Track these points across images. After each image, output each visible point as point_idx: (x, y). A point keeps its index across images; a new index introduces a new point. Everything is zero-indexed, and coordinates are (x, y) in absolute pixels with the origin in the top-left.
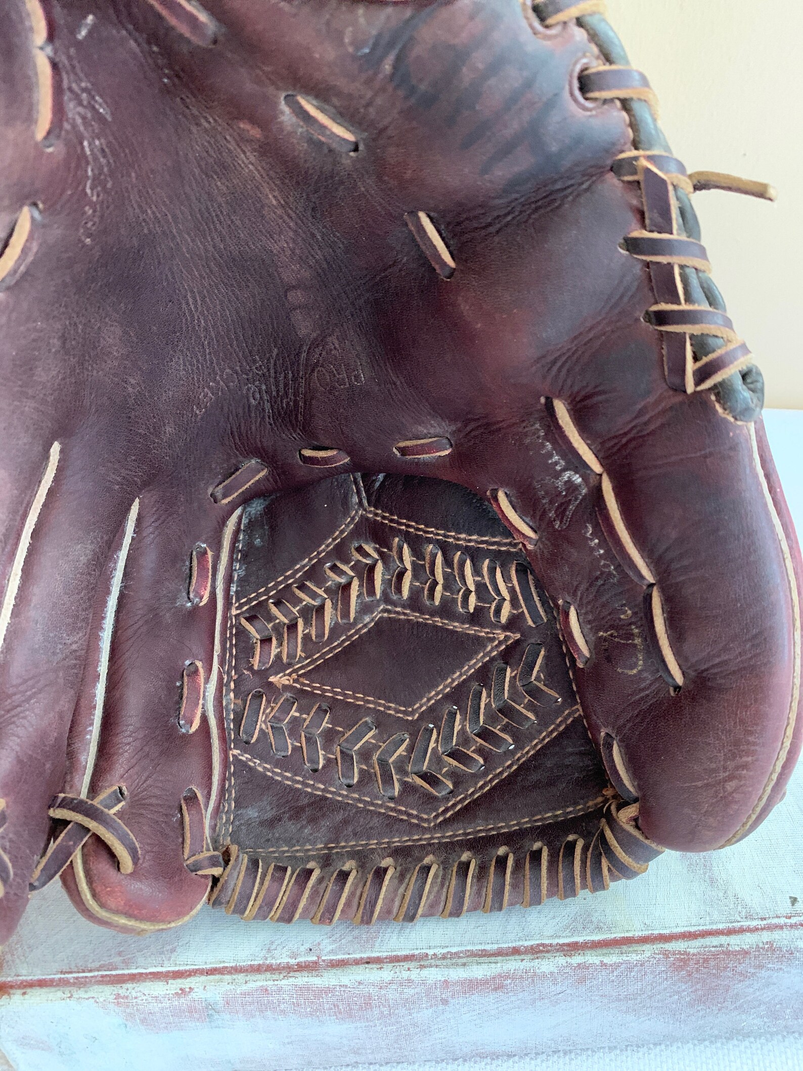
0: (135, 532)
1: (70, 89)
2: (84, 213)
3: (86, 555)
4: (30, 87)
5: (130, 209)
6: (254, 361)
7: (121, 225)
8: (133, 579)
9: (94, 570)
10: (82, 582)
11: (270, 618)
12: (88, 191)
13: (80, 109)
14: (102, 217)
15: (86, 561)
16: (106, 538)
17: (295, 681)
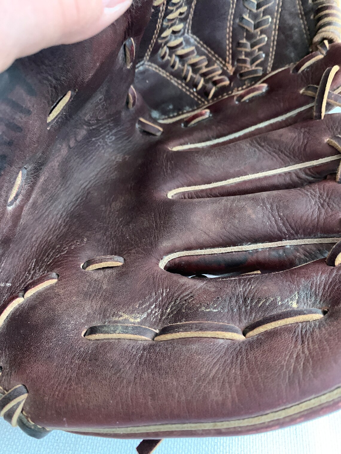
0: (187, 144)
1: (32, 278)
2: (75, 248)
3: (208, 159)
4: (39, 294)
5: (63, 231)
6: (99, 145)
7: (72, 231)
8: (209, 136)
9: (212, 152)
10: (219, 155)
11: (204, 87)
12: (65, 252)
13: (37, 271)
14: (73, 241)
15: (210, 158)
16: (196, 155)
17: (229, 63)
